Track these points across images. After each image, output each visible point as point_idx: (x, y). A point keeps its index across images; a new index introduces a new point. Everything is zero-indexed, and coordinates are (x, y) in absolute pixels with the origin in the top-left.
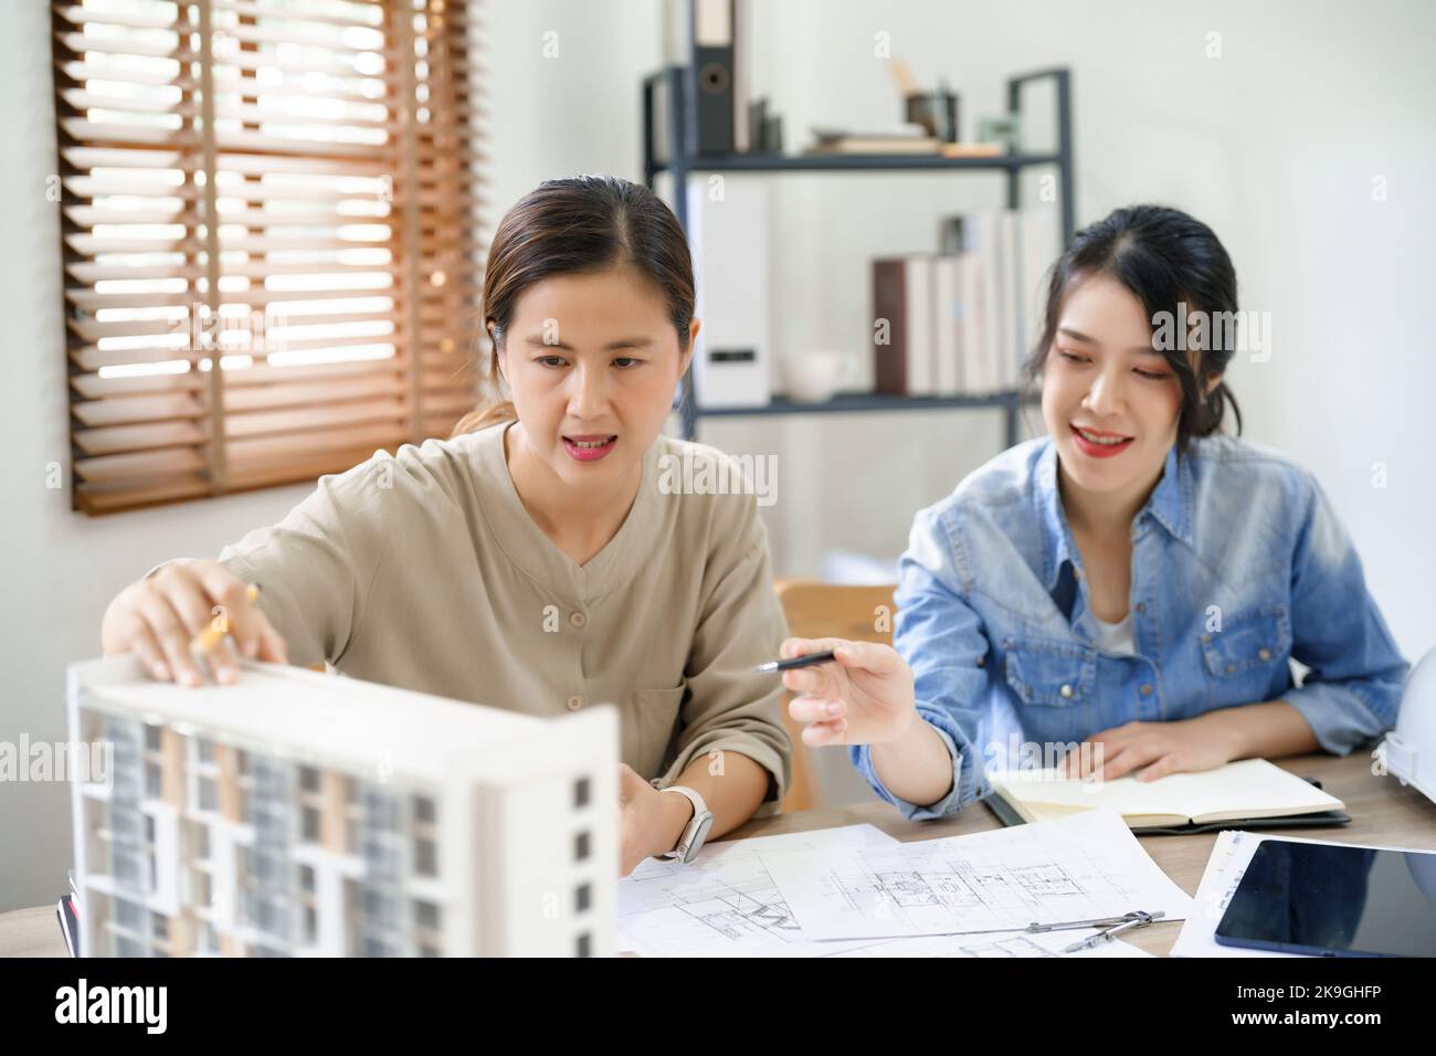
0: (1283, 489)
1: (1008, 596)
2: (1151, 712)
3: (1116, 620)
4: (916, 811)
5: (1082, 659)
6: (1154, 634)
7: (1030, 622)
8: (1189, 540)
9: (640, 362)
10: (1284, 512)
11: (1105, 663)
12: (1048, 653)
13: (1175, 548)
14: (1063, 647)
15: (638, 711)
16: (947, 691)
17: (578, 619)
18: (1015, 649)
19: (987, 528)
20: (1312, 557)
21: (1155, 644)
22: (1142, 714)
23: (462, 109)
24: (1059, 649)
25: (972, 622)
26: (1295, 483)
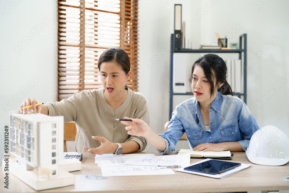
0: (236, 104)
1: (188, 120)
2: (211, 141)
3: (207, 125)
4: (161, 152)
5: (200, 131)
6: (214, 128)
7: (191, 124)
8: (219, 112)
9: (117, 76)
10: (236, 108)
11: (204, 133)
12: (194, 130)
13: (217, 113)
14: (197, 129)
15: (122, 134)
16: (171, 134)
17: (113, 118)
18: (188, 129)
19: (186, 108)
20: (242, 116)
21: (214, 130)
22: (209, 142)
23: (136, 41)
24: (196, 129)
25: (180, 123)
26: (239, 103)
